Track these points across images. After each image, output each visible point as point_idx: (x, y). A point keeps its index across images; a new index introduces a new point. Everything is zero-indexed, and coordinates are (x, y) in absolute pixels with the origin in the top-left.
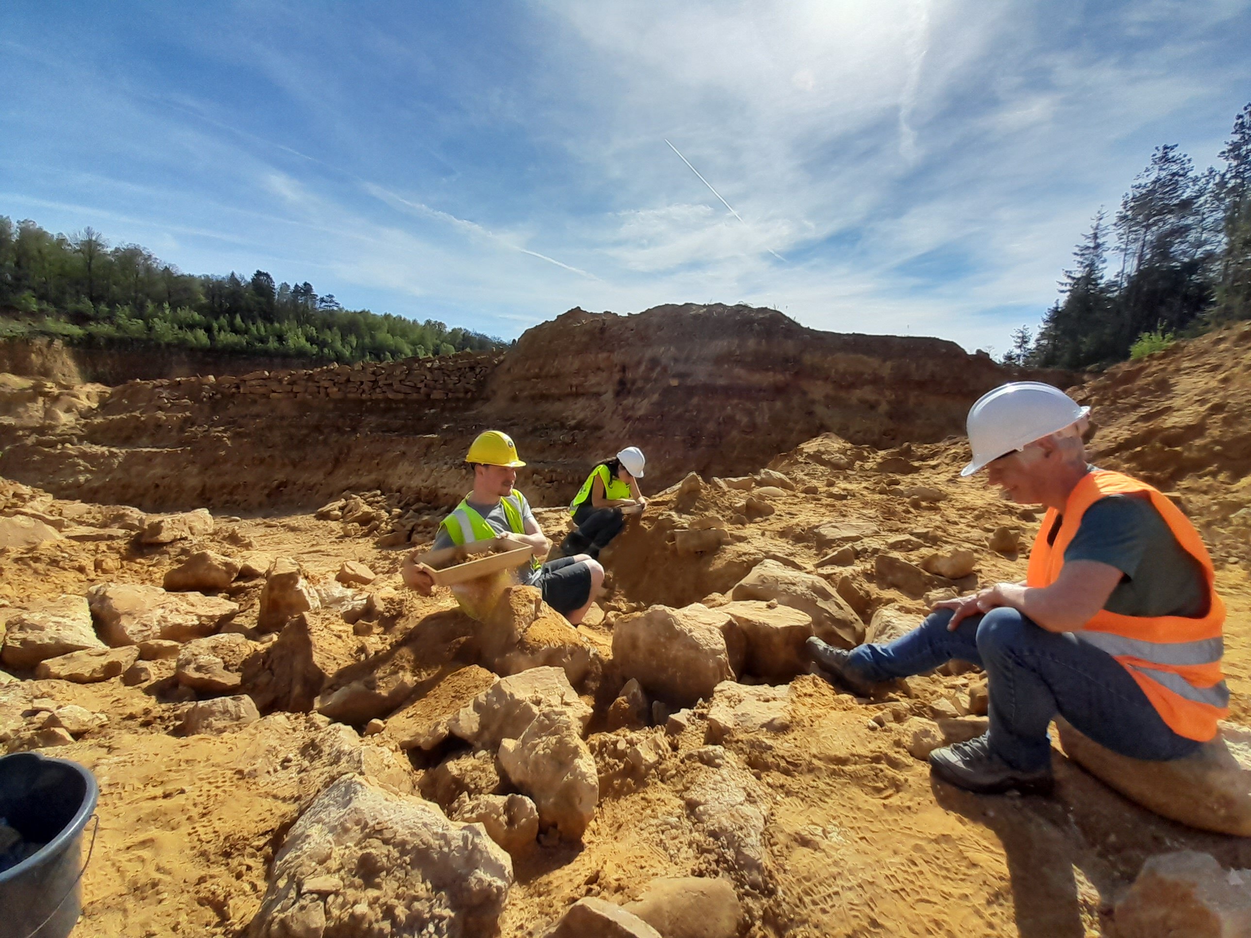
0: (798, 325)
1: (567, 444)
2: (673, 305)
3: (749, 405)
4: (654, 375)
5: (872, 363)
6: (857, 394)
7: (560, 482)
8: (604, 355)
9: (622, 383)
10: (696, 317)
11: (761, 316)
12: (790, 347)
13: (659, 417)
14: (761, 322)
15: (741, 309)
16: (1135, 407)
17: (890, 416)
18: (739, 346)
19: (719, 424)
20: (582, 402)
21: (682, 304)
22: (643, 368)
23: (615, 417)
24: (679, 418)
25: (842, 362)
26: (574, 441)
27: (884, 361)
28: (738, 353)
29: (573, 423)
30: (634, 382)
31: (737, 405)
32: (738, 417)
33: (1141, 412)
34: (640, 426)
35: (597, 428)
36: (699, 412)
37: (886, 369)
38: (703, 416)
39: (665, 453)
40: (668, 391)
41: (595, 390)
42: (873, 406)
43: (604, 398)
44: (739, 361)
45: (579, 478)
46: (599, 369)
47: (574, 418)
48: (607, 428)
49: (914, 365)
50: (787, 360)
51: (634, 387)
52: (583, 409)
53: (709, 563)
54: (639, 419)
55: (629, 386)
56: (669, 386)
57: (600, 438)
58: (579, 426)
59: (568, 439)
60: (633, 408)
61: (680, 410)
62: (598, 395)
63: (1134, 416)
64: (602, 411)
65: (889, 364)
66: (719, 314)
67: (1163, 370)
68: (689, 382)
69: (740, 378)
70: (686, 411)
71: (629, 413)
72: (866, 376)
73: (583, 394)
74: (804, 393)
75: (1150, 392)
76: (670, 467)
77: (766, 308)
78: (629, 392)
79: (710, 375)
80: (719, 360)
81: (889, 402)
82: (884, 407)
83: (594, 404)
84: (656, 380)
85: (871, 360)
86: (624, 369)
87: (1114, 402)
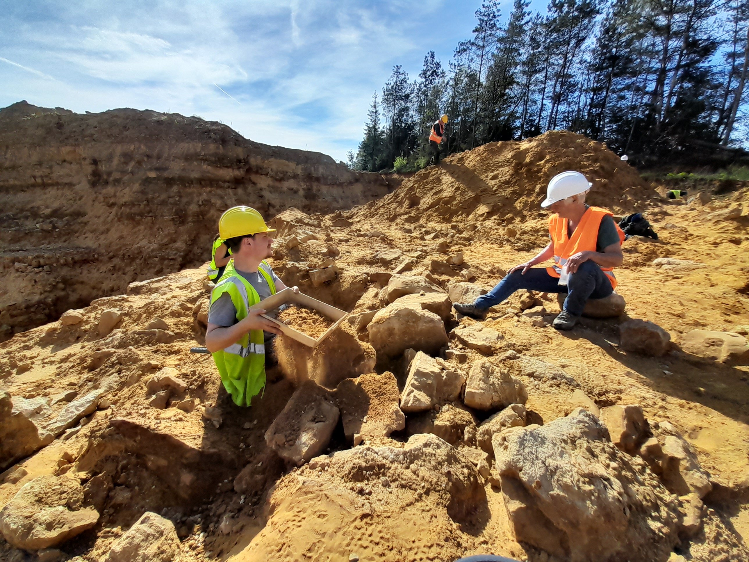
0: (243, 138)
1: (48, 232)
2: (133, 109)
3: (219, 192)
4: (130, 168)
5: (292, 167)
6: (286, 185)
7: (51, 265)
8: (68, 148)
9: (96, 174)
10: (159, 123)
11: (215, 127)
12: (240, 152)
13: (145, 202)
14: (215, 132)
15: (196, 120)
16: (432, 189)
17: (306, 197)
18: (202, 149)
19: (200, 206)
20: (52, 192)
21: (143, 110)
22: (115, 162)
23: (96, 203)
24: (163, 203)
25: (274, 164)
26: (54, 227)
27: (297, 165)
28: (203, 153)
29: (48, 211)
30: (109, 174)
31: (210, 192)
32: (213, 201)
33: (434, 191)
34: (128, 211)
35: (78, 214)
36: (181, 197)
37: (299, 170)
38: (184, 200)
39: (158, 230)
40: (147, 181)
41: (66, 180)
42: (296, 192)
43: (77, 187)
44: (204, 160)
45: (73, 259)
46: (64, 161)
47: (47, 207)
48: (90, 214)
49: (313, 169)
50: (239, 161)
51: (111, 179)
52: (56, 198)
53: (339, 286)
54: (125, 204)
55: (105, 177)
56: (148, 178)
57: (86, 224)
58: (55, 213)
59: (49, 227)
60: (115, 196)
61: (163, 197)
62: (70, 185)
63: (432, 193)
64: (80, 199)
65: (300, 167)
66: (179, 122)
67: (437, 173)
68: (166, 174)
69: (208, 172)
70: (169, 197)
71: (112, 200)
72: (289, 173)
73: (52, 185)
74: (254, 184)
75: (435, 183)
76: (166, 240)
77: (217, 122)
78: (106, 183)
79: (183, 170)
80: (188, 158)
81: (304, 189)
82: (301, 193)
83: (68, 193)
84: (132, 173)
85: (290, 164)
86: (95, 162)
87: (424, 187)
